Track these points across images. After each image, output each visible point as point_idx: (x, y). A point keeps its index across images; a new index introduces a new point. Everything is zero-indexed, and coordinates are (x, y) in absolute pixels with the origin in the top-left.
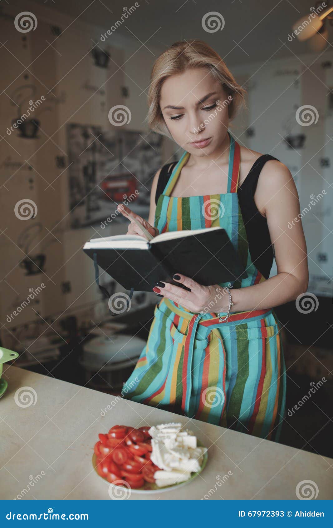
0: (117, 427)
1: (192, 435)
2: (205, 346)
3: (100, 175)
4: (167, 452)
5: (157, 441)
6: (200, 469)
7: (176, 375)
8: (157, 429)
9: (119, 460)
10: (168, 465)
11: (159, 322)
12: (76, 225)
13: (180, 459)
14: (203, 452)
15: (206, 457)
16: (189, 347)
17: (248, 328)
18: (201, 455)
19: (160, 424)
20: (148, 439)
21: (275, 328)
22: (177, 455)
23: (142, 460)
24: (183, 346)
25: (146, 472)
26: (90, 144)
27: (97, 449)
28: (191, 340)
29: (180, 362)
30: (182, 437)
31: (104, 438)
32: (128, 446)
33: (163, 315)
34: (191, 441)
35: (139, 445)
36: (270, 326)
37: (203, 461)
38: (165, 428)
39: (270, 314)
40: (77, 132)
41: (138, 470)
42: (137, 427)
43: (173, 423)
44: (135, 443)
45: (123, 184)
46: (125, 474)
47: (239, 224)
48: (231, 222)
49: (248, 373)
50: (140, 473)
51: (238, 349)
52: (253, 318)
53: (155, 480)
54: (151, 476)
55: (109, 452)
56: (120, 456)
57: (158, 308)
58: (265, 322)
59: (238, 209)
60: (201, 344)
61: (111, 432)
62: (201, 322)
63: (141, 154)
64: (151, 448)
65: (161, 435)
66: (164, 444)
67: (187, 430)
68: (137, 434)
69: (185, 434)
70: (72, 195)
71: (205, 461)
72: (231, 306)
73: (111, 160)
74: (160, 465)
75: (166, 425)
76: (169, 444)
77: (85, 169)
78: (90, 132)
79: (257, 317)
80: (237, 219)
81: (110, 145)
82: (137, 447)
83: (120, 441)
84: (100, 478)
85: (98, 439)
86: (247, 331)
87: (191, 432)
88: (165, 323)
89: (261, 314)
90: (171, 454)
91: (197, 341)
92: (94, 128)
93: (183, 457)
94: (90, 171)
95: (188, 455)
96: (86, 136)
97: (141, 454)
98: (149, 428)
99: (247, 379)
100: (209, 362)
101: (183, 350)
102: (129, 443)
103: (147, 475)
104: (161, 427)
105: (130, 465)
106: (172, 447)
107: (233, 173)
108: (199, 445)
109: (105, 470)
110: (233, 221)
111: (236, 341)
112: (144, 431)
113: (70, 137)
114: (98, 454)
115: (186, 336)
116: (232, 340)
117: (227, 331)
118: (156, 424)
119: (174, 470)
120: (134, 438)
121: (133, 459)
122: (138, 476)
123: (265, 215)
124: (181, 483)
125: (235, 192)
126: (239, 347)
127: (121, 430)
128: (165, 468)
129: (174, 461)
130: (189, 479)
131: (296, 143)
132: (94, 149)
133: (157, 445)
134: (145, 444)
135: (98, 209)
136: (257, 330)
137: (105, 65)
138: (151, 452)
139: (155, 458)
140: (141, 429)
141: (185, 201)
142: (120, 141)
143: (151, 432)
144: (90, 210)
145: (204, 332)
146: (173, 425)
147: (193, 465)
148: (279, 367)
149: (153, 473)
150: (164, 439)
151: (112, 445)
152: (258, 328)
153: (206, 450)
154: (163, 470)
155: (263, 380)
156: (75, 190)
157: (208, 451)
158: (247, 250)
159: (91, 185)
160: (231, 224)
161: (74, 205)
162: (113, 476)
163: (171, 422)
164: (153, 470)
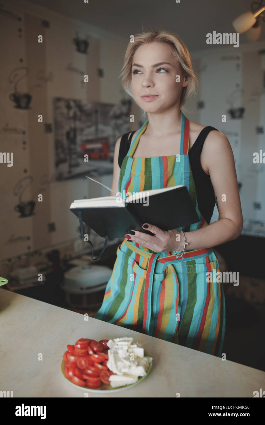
0: (82, 340)
1: (141, 347)
2: (162, 279)
3: (79, 139)
4: (120, 360)
5: (112, 352)
6: (145, 374)
7: (138, 302)
8: (113, 341)
9: (82, 366)
10: (120, 371)
11: (121, 260)
12: (60, 178)
13: (130, 366)
14: (148, 360)
15: (151, 364)
16: (149, 279)
17: (196, 263)
18: (146, 363)
19: (116, 338)
20: (105, 349)
21: (217, 263)
22: (127, 363)
23: (100, 366)
24: (144, 279)
25: (102, 376)
26: (71, 113)
27: (65, 357)
28: (151, 274)
29: (141, 292)
30: (133, 348)
31: (72, 348)
32: (90, 355)
33: (125, 254)
34: (140, 352)
35: (98, 354)
36: (212, 262)
37: (148, 368)
38: (120, 341)
39: (211, 252)
40: (62, 104)
41: (97, 374)
42: (98, 340)
43: (127, 337)
44: (95, 353)
45: (98, 146)
46: (86, 377)
47: (190, 179)
48: (183, 177)
49: (196, 299)
50: (98, 376)
51: (188, 280)
52: (200, 256)
53: (110, 382)
54: (106, 379)
55: (75, 359)
56: (83, 362)
57: (120, 249)
58: (209, 258)
59: (189, 167)
60: (159, 277)
61: (77, 344)
62: (158, 259)
63: (113, 122)
64: (108, 357)
65: (116, 347)
66: (118, 354)
67: (137, 343)
68: (98, 345)
69: (135, 346)
70: (57, 154)
71: (150, 368)
72: (186, 245)
73: (89, 127)
74: (114, 371)
75: (121, 339)
76: (122, 354)
77: (68, 134)
78: (72, 104)
79: (202, 255)
80: (188, 175)
81: (88, 115)
82: (96, 356)
83: (83, 351)
84: (66, 380)
85: (66, 349)
86: (195, 266)
87: (140, 345)
88: (128, 261)
89: (206, 253)
90: (123, 362)
91: (156, 275)
92: (75, 101)
93: (132, 365)
94: (72, 135)
95: (136, 363)
96: (69, 107)
97: (100, 361)
98: (107, 341)
99: (195, 305)
100: (165, 291)
101: (144, 282)
102: (91, 352)
103: (104, 379)
104: (117, 340)
105: (90, 370)
106: (124, 356)
107: (184, 139)
108: (145, 355)
109: (71, 374)
110: (185, 176)
111: (187, 274)
112: (103, 343)
113: (56, 108)
114: (66, 361)
115: (147, 271)
116: (183, 273)
117: (179, 266)
118: (113, 338)
119: (125, 374)
120: (95, 349)
121: (93, 365)
122: (96, 379)
123: (209, 173)
124: (130, 385)
125: (186, 154)
126: (189, 279)
127: (84, 342)
128: (118, 373)
129: (125, 367)
130: (137, 382)
131: (237, 114)
132: (75, 118)
133: (112, 355)
134: (103, 354)
135: (77, 165)
136: (203, 265)
137: (85, 52)
138: (107, 360)
139: (110, 365)
140: (101, 342)
141: (148, 161)
142: (96, 112)
143: (109, 344)
144: (71, 166)
145: (161, 267)
146: (126, 339)
147: (140, 371)
148: (219, 295)
149: (109, 377)
150: (119, 350)
151: (77, 354)
152: (204, 263)
153: (151, 359)
154: (116, 374)
155: (208, 305)
156: (60, 150)
157: (153, 360)
158: (196, 200)
159: (73, 146)
160: (184, 179)
161: (58, 163)
162: (76, 379)
163: (125, 336)
164: (108, 374)
